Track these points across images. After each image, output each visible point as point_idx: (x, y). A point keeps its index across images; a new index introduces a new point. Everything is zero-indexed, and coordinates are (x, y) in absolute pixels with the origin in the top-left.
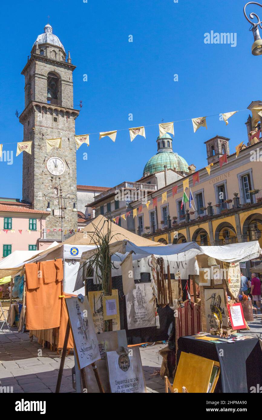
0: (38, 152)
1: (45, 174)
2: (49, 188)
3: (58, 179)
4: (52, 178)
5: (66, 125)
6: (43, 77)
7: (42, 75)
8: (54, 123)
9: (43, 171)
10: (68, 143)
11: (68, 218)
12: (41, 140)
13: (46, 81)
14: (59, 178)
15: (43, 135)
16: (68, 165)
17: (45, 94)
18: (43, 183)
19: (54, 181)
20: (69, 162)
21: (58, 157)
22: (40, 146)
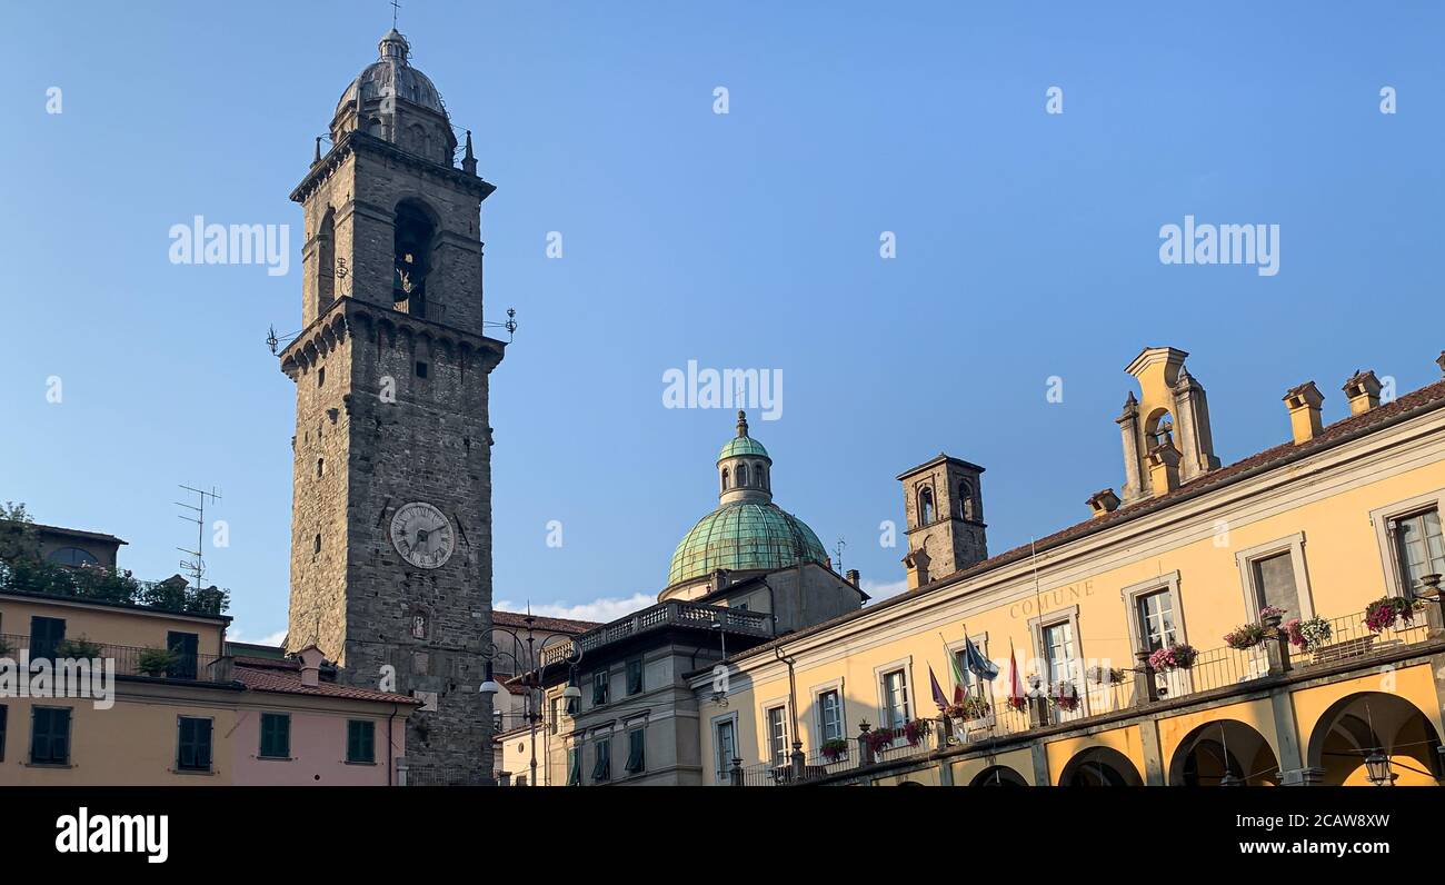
0: (361, 482)
1: (386, 563)
2: (398, 614)
3: (427, 582)
4: (408, 575)
5: (459, 391)
6: (382, 217)
7: (377, 209)
8: (418, 381)
9: (377, 551)
10: (465, 455)
11: (461, 721)
12: (371, 439)
13: (391, 231)
14: (434, 579)
15: (379, 423)
16: (465, 532)
17: (387, 278)
18: (377, 594)
19: (415, 587)
20: (467, 524)
21: (431, 504)
22: (367, 459)
